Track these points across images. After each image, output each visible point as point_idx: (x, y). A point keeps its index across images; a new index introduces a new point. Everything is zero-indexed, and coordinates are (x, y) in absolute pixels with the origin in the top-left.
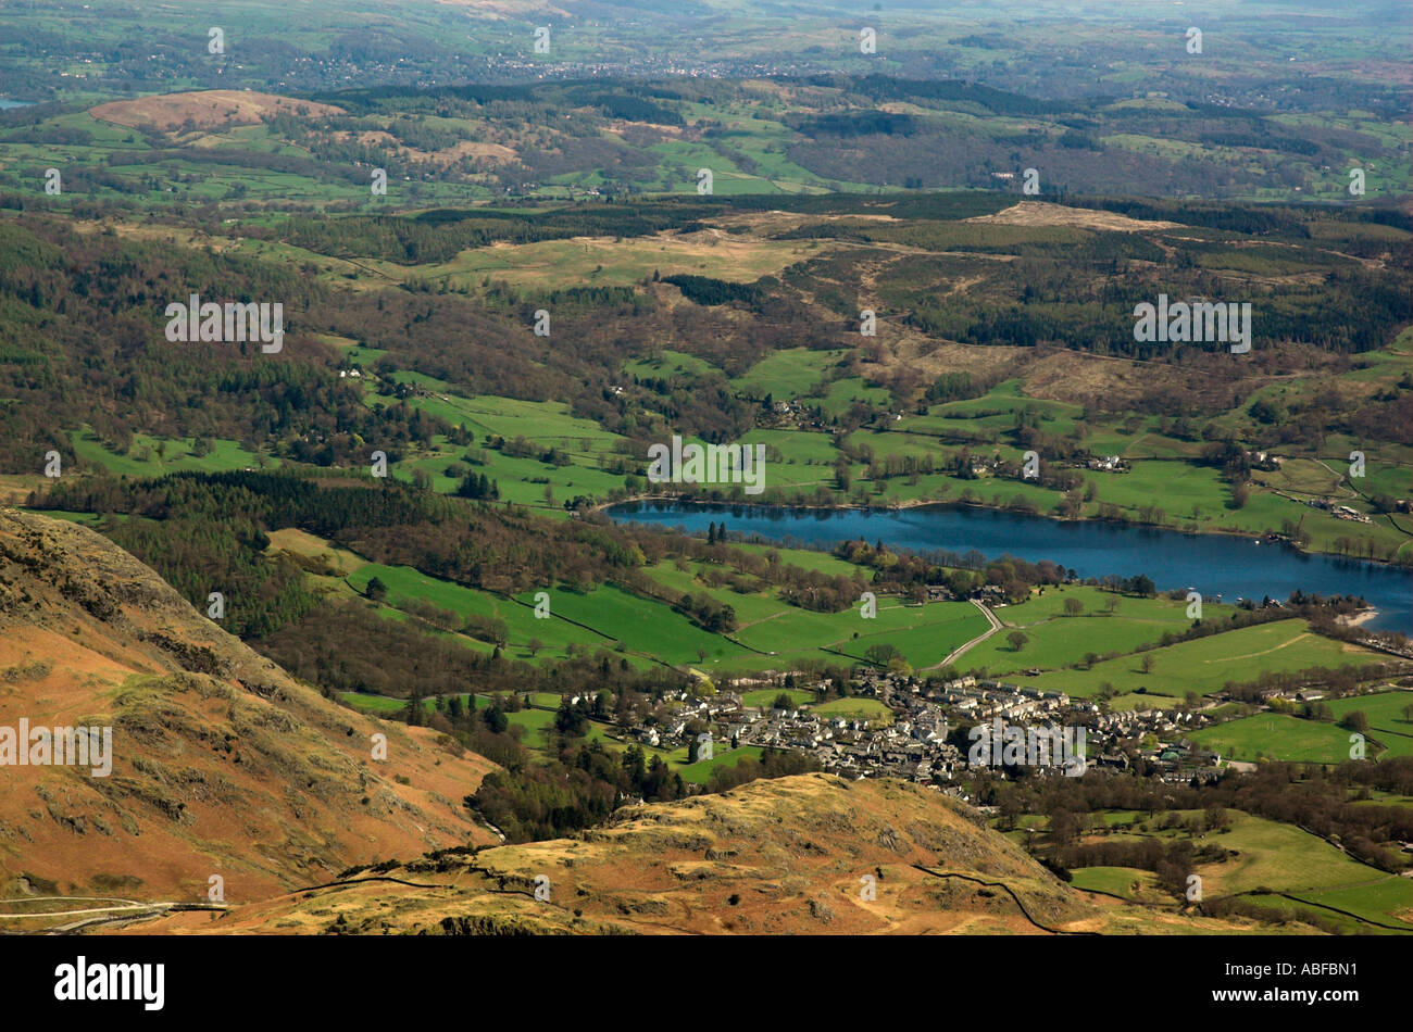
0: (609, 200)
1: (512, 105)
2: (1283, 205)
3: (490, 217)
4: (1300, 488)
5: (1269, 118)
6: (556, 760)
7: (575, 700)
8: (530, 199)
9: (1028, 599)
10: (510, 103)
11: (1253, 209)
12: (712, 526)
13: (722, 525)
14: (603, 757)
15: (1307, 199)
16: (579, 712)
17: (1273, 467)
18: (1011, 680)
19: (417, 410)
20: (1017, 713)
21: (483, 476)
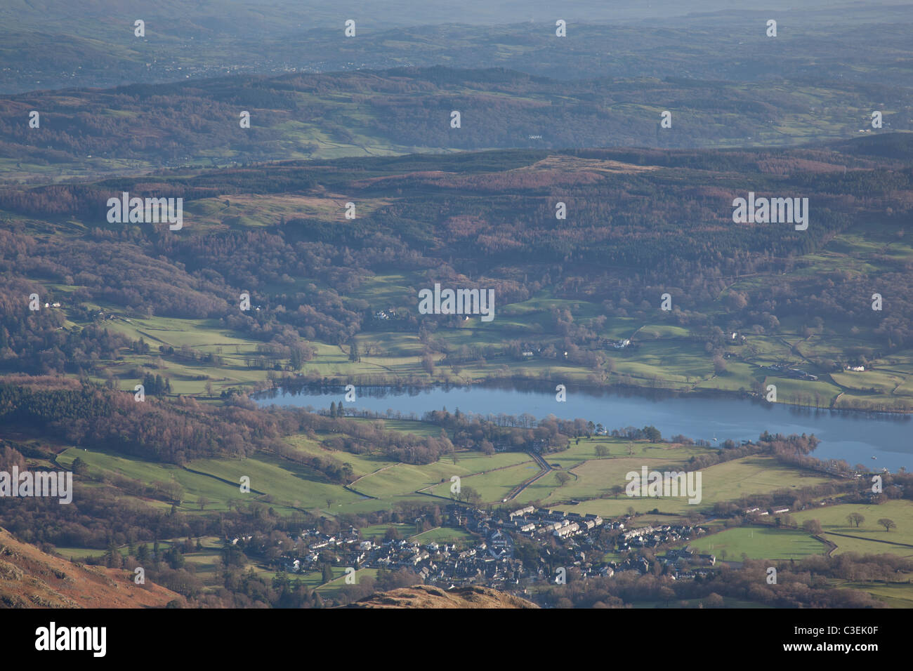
0: (244, 166)
1: (167, 99)
2: (739, 150)
3: (155, 182)
4: (763, 357)
5: (727, 87)
6: (222, 587)
7: (235, 541)
8: (185, 168)
9: (568, 447)
10: (165, 97)
11: (717, 153)
12: (333, 404)
13: (340, 404)
14: (258, 583)
15: (756, 145)
16: (238, 549)
17: (742, 342)
18: (559, 508)
19: (105, 330)
20: (564, 533)
21: (158, 377)
